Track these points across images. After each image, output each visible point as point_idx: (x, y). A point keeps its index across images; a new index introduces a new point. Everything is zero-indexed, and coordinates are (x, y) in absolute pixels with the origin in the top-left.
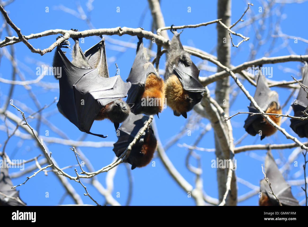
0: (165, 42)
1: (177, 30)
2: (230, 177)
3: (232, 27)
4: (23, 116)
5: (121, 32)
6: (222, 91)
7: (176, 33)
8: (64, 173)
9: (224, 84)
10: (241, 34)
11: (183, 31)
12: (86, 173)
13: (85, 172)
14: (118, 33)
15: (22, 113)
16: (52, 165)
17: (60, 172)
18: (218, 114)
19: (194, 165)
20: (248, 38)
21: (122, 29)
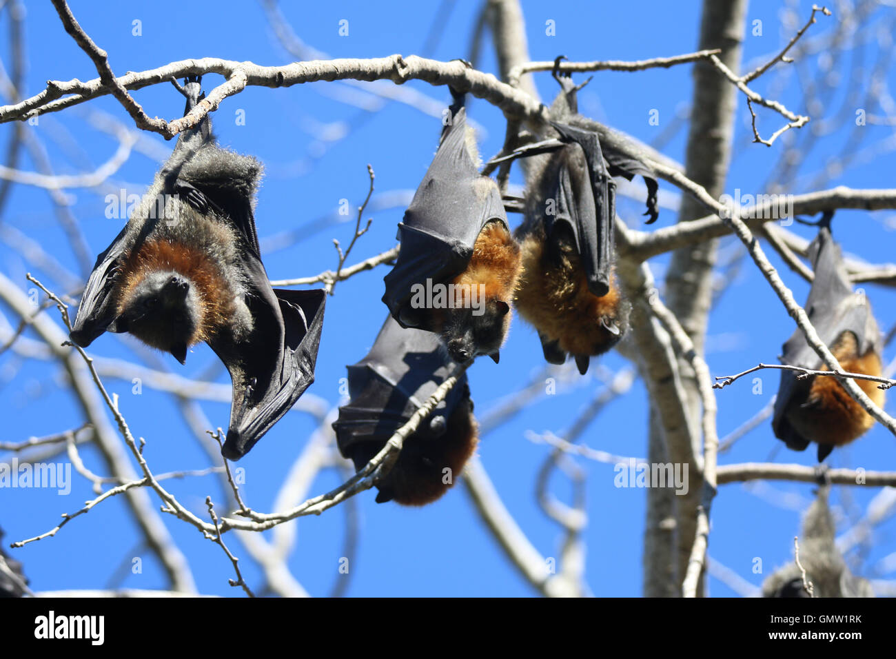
0: (532, 112)
1: (574, 75)
2: (698, 562)
3: (751, 79)
4: (65, 317)
5: (402, 72)
6: (690, 277)
7: (569, 82)
8: (182, 509)
9: (697, 255)
10: (781, 103)
11: (590, 79)
12: (252, 513)
13: (249, 512)
14: (393, 76)
15: (61, 308)
16: (146, 480)
17: (168, 503)
18: (670, 353)
19: (561, 499)
20: (806, 119)
21: (405, 61)
